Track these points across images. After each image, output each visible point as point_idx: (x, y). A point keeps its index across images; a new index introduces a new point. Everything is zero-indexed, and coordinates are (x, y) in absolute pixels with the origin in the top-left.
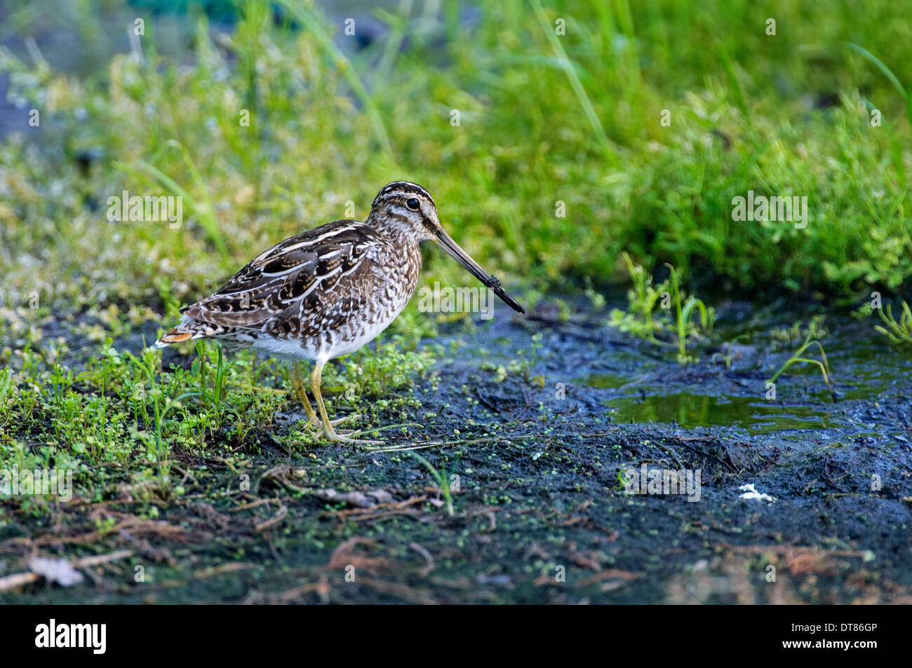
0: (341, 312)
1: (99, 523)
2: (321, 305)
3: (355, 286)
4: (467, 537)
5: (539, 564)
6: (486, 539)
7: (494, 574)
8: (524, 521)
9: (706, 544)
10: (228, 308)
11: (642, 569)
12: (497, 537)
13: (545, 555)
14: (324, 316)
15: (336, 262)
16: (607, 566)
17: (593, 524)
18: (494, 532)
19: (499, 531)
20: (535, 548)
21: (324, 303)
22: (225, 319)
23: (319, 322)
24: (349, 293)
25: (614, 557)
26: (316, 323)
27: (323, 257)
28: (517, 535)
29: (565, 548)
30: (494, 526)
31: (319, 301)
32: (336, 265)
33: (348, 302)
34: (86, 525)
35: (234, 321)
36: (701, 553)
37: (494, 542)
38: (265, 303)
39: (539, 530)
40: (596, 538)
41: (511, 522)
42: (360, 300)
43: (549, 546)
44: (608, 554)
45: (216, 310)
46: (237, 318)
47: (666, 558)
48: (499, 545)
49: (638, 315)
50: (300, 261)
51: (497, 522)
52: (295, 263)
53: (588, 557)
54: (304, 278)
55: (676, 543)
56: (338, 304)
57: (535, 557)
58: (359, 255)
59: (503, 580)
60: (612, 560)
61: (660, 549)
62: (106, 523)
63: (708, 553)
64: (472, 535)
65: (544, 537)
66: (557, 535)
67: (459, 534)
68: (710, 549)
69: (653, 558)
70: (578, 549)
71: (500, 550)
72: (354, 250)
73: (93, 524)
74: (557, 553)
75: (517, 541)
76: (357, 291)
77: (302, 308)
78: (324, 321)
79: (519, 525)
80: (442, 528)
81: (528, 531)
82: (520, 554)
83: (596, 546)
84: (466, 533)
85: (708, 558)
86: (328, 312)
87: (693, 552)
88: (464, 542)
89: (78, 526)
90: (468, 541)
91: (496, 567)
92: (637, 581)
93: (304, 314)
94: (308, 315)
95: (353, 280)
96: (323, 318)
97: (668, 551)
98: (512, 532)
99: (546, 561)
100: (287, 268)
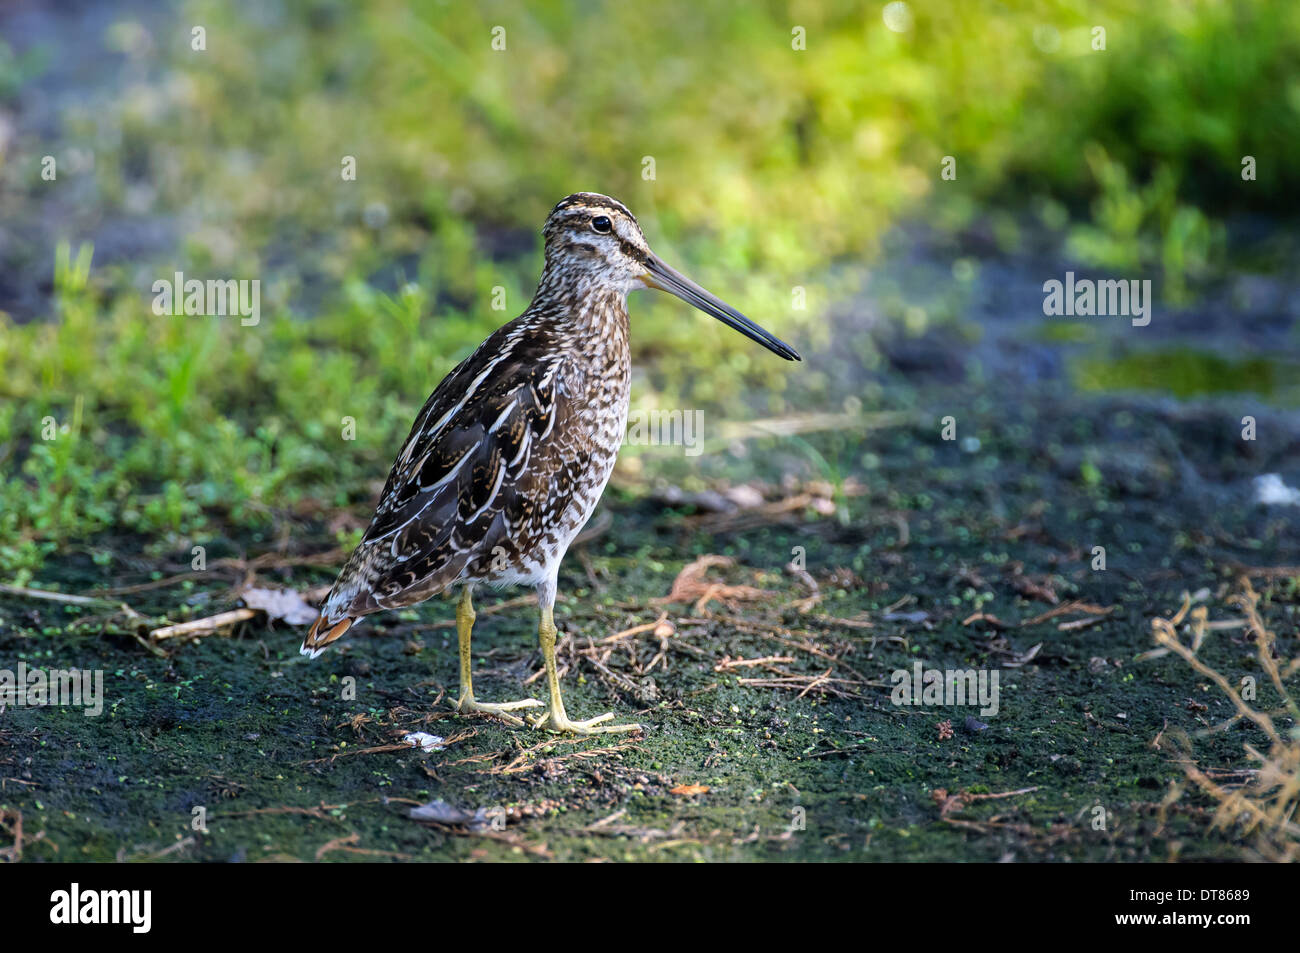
0: (559, 494)
1: (341, 536)
2: (530, 504)
3: (562, 446)
4: (868, 556)
5: (970, 593)
6: (895, 558)
7: (905, 608)
8: (949, 533)
9: (1210, 564)
10: (410, 578)
11: (1117, 601)
12: (909, 555)
13: (979, 581)
14: (542, 515)
15: (519, 427)
16: (1068, 596)
17: (1047, 537)
18: (906, 548)
19: (913, 547)
20: (964, 572)
21: (533, 498)
22: (411, 595)
23: (540, 525)
24: (560, 461)
25: (1078, 584)
26: (535, 531)
27: (495, 427)
28: (939, 553)
29: (1008, 570)
30: (905, 538)
31: (524, 500)
32: (521, 431)
33: (564, 474)
34: (324, 539)
35: (425, 592)
36: (1202, 577)
37: (906, 564)
38: (453, 544)
39: (971, 545)
40: (1051, 556)
41: (930, 533)
42: (578, 460)
43: (986, 569)
44: (1068, 579)
45: (395, 589)
46: (427, 586)
47: (1153, 585)
48: (913, 567)
49: (1116, 237)
50: (463, 449)
51: (911, 533)
52: (458, 455)
53: (1041, 584)
54: (481, 474)
55: (1166, 562)
56: (551, 487)
57: (965, 584)
58: (550, 396)
59: (918, 616)
60: (1075, 588)
61: (1144, 571)
62: (351, 537)
63: (1212, 577)
64: (874, 553)
65: (978, 555)
66: (995, 552)
67: (856, 550)
68: (1216, 571)
69: (1133, 585)
70: (1025, 573)
71: (915, 574)
72: (538, 392)
73: (334, 537)
74: (996, 578)
75: (939, 561)
76: (570, 452)
77: (507, 524)
78: (544, 520)
79: (944, 538)
80: (834, 542)
81: (954, 547)
82: (944, 579)
83: (1052, 568)
84: (866, 549)
85: (1213, 586)
86: (544, 507)
87: (1190, 576)
88: (864, 562)
89: (311, 541)
90: (869, 560)
91: (908, 599)
92: (1109, 618)
93: (513, 530)
94: (520, 528)
95: (556, 440)
96: (541, 517)
97: (1155, 574)
98: (932, 548)
99: (980, 590)
100: (452, 468)
